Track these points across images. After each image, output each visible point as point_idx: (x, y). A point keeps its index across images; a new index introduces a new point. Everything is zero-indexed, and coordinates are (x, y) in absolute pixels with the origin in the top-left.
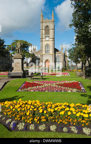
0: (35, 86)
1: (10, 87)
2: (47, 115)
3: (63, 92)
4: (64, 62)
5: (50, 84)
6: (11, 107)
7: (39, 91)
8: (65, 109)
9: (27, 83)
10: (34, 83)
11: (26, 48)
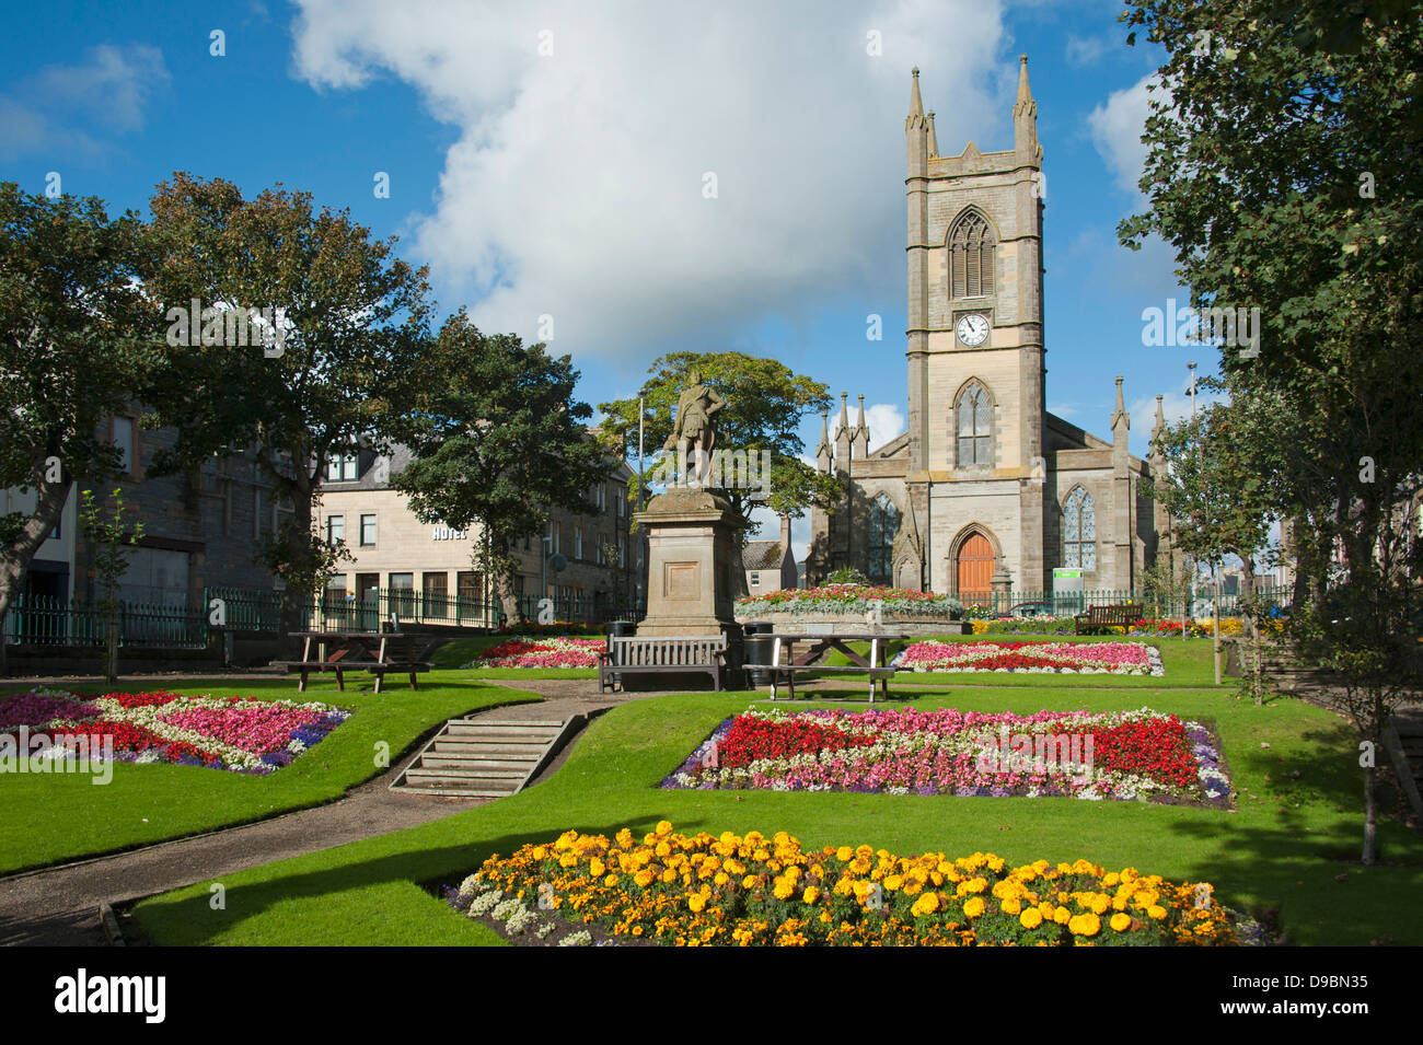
0: (809, 749)
1: (612, 758)
2: (824, 917)
3: (1032, 801)
4: (1140, 545)
5: (931, 738)
6: (596, 868)
7: (836, 786)
8: (957, 884)
9: (744, 723)
10: (805, 727)
11: (776, 423)
